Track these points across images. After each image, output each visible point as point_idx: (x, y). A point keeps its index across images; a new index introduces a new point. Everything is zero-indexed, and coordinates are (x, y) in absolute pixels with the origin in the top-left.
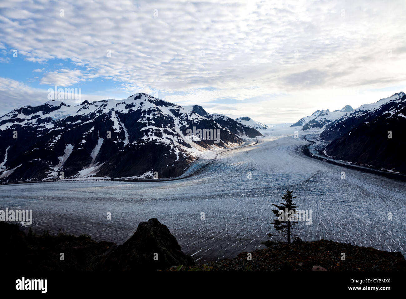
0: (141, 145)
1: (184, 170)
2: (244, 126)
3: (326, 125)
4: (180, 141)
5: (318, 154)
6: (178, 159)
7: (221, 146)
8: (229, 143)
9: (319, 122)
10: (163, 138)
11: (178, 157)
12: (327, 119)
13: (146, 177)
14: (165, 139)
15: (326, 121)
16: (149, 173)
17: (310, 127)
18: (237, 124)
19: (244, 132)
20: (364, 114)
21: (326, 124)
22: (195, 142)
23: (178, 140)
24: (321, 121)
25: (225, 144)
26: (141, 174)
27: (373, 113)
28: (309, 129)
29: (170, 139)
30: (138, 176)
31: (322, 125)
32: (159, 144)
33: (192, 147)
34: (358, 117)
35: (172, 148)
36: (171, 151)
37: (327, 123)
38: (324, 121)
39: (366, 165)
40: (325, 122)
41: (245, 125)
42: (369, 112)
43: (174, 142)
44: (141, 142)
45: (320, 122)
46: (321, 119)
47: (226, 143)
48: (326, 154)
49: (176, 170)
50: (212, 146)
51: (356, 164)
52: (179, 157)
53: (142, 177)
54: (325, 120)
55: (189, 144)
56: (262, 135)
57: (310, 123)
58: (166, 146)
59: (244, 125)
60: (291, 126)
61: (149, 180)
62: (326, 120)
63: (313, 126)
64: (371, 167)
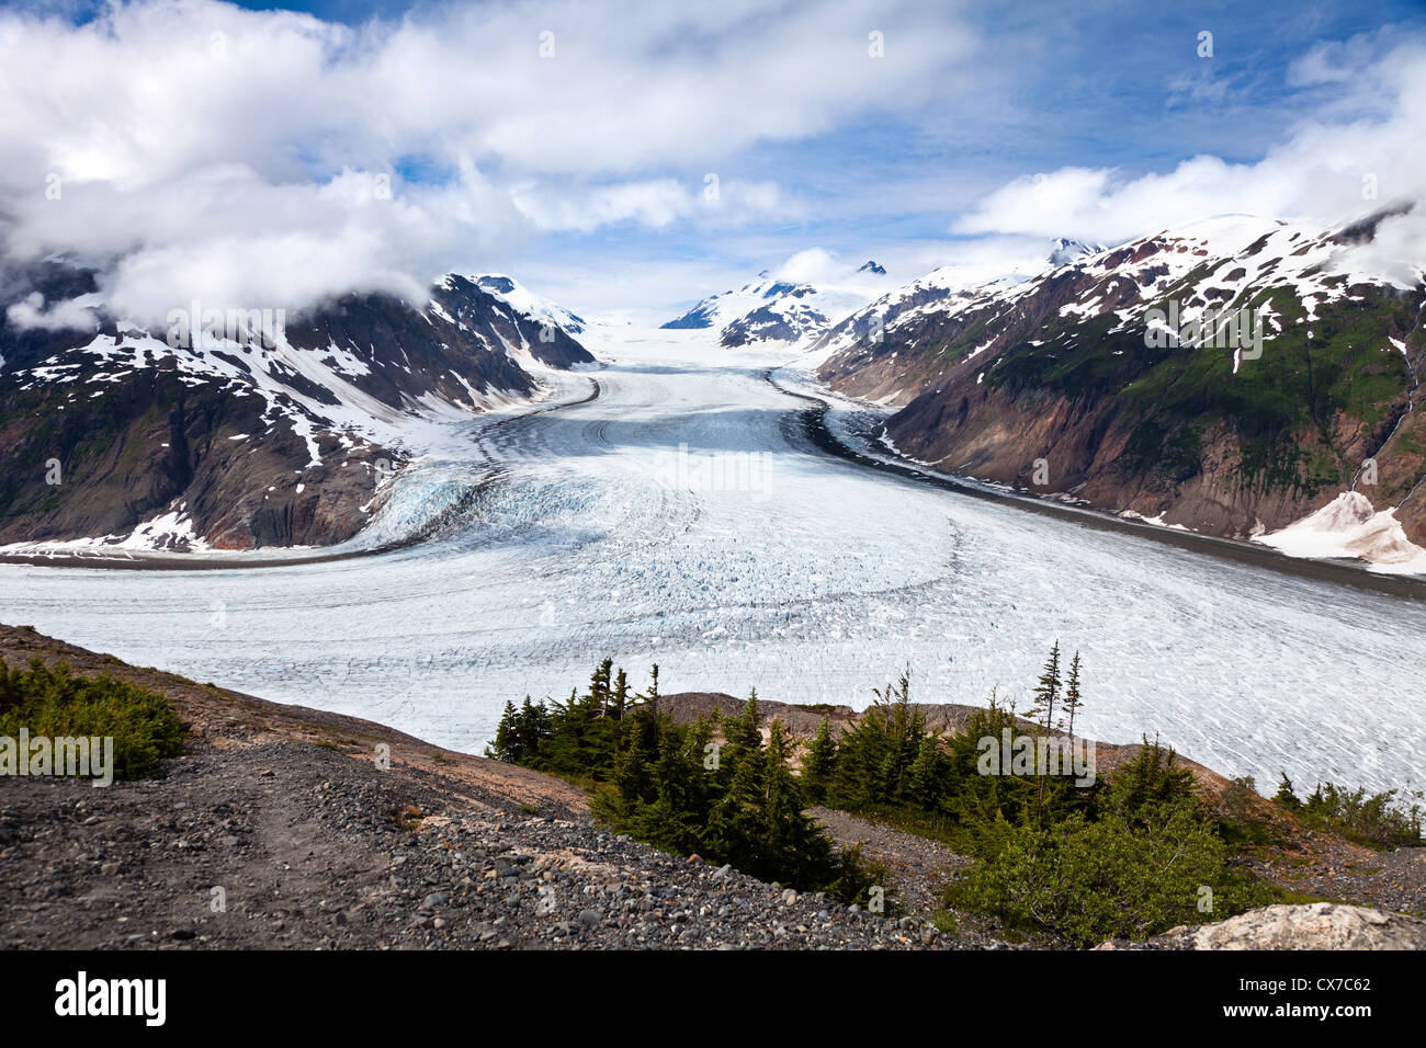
0: (98, 385)
1: (363, 509)
2: (523, 316)
3: (810, 331)
4: (280, 371)
5: (871, 452)
6: (316, 459)
7: (458, 402)
8: (491, 389)
9: (786, 318)
10: (197, 351)
11: (313, 448)
12: (812, 309)
13: (160, 542)
14: (211, 360)
15: (808, 317)
16: (166, 524)
17: (752, 336)
18: (494, 308)
19: (526, 345)
20: (981, 307)
21: (809, 328)
22: (347, 378)
23: (271, 364)
24: (794, 316)
25: (472, 392)
26: (126, 527)
27: (1010, 305)
28: (749, 343)
29: (233, 360)
30: (111, 537)
31: (796, 332)
33: (340, 403)
34: (960, 313)
35: (271, 405)
36: (269, 418)
37: (812, 323)
38: (803, 316)
39: (1065, 497)
40: (805, 321)
41: (528, 314)
42: (995, 299)
43: (252, 374)
45: (790, 321)
46: (792, 307)
47: (478, 389)
48: (897, 451)
49: (319, 511)
50: (420, 398)
51: (1027, 494)
52: (322, 452)
53: (137, 542)
54: (806, 313)
55: (326, 386)
56: (594, 359)
57: (750, 323)
58: (239, 393)
60: (663, 327)
62: (811, 314)
63: (764, 334)
64: (1084, 506)
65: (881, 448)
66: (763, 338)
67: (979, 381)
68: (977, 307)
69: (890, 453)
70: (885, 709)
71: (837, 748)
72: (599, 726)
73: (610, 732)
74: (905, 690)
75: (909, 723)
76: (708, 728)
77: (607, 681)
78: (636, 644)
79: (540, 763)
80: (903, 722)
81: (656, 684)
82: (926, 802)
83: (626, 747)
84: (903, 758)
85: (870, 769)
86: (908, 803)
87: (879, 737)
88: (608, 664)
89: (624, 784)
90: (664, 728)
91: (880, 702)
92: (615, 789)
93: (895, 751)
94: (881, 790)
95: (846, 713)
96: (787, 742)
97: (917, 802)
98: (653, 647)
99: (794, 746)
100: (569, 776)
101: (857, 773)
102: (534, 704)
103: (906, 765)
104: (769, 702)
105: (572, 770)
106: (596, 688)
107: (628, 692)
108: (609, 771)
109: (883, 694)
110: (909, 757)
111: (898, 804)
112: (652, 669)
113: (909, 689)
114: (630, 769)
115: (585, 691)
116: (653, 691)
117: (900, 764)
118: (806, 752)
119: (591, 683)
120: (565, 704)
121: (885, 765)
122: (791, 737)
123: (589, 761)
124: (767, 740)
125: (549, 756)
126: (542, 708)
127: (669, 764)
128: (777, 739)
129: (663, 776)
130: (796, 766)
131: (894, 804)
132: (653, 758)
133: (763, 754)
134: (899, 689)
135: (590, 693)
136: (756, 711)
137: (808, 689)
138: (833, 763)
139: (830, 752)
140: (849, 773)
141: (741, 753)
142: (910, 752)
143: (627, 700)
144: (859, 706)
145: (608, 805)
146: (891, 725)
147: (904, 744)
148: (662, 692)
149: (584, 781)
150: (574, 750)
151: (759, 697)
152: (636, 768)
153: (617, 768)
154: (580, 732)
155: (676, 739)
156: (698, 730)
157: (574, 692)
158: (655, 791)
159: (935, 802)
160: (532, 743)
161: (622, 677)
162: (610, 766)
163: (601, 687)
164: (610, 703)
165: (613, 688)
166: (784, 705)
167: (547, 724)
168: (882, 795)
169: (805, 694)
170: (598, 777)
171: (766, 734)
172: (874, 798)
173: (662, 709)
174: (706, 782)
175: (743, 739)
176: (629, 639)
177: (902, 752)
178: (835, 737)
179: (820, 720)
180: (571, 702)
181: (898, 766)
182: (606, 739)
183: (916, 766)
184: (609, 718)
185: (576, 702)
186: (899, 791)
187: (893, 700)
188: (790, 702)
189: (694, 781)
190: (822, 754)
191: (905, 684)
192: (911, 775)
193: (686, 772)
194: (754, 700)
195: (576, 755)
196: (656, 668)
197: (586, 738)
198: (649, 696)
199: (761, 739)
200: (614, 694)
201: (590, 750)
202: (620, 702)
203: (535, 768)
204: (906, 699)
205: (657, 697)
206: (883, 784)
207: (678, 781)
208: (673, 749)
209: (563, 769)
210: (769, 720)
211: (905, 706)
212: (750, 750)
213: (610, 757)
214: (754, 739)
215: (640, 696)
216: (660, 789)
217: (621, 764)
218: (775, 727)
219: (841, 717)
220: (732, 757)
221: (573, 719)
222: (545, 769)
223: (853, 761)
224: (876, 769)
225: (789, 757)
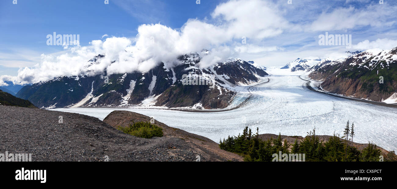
1: (229, 102)
4: (216, 79)
6: (221, 94)
7: (245, 83)
8: (250, 81)
9: (303, 66)
11: (221, 92)
13: (197, 107)
16: (199, 105)
18: (251, 66)
19: (256, 72)
22: (226, 79)
24: (304, 66)
25: (247, 81)
26: (192, 105)
27: (341, 63)
28: (296, 71)
30: (190, 107)
31: (304, 69)
33: (225, 84)
34: (333, 65)
37: (307, 67)
39: (352, 96)
40: (306, 67)
46: (304, 64)
47: (248, 80)
48: (323, 89)
49: (221, 102)
50: (238, 83)
53: (194, 108)
55: (223, 81)
56: (268, 75)
57: (296, 67)
59: (255, 67)
60: (281, 69)
61: (199, 111)
62: (307, 65)
63: (299, 69)
64: (355, 98)
65: (320, 89)
66: (299, 70)
67: (337, 76)
68: (336, 64)
69: (322, 90)
70: (310, 136)
71: (299, 146)
72: (245, 142)
73: (248, 143)
74: (314, 132)
75: (315, 140)
76: (270, 142)
77: (247, 132)
78: (253, 124)
79: (232, 150)
80: (314, 139)
81: (258, 132)
82: (320, 158)
83: (251, 146)
84: (314, 148)
85: (307, 150)
86: (316, 158)
87: (309, 143)
88: (247, 128)
89: (251, 155)
90: (260, 142)
91: (309, 135)
92: (249, 156)
93: (312, 146)
94: (309, 155)
95: (301, 138)
96: (288, 145)
97: (318, 158)
98: (257, 124)
99: (290, 145)
100: (239, 153)
101: (304, 151)
102: (230, 137)
103: (315, 149)
104: (283, 136)
105: (239, 152)
106: (244, 133)
107: (252, 134)
108: (248, 152)
109: (309, 133)
110: (316, 147)
111: (313, 158)
112: (257, 129)
113: (315, 132)
114: (252, 151)
115: (242, 134)
116: (257, 133)
117: (313, 149)
118: (292, 147)
119: (243, 132)
120: (237, 137)
121: (310, 150)
122: (289, 143)
123: (243, 150)
124: (283, 144)
125: (234, 149)
126: (232, 138)
127: (262, 150)
128: (286, 144)
129: (260, 153)
130: (290, 150)
131: (312, 158)
132: (258, 149)
133: (282, 147)
134: (313, 132)
135: (243, 134)
136: (281, 137)
137: (292, 133)
138: (299, 149)
139: (298, 147)
140: (302, 151)
141: (278, 147)
142: (316, 146)
143: (251, 136)
144: (304, 136)
145: (248, 160)
146: (311, 140)
147: (314, 144)
148: (259, 134)
149: (242, 154)
150: (240, 147)
151: (281, 135)
152: (254, 151)
153: (249, 151)
154: (241, 143)
155: (263, 144)
156: (268, 142)
157: (239, 134)
158: (258, 157)
159: (322, 158)
160: (230, 146)
161: (250, 130)
162: (248, 151)
163: (246, 133)
164: (248, 136)
165: (248, 133)
166: (287, 136)
167: (233, 142)
168: (309, 156)
169: (291, 134)
170: (245, 153)
171: (283, 143)
172: (308, 157)
173: (259, 138)
174: (270, 154)
175: (278, 144)
176: (251, 122)
177: (314, 146)
178: (299, 143)
179: (295, 139)
180: (239, 136)
181: (313, 150)
182: (247, 145)
183: (317, 149)
184: (247, 140)
185: (240, 136)
186: (313, 155)
187: (312, 134)
188: (288, 136)
189: (267, 154)
190: (296, 147)
191: (314, 131)
192: (316, 152)
193: (265, 152)
194: (280, 135)
195: (240, 148)
196: (258, 128)
197: (242, 145)
198: (256, 135)
199: (282, 144)
200: (248, 134)
201: (243, 147)
202: (250, 136)
203: (231, 151)
204: (314, 134)
205: (258, 135)
206: (310, 154)
207: (263, 154)
208: (262, 147)
209: (237, 152)
210: (284, 140)
211: (314, 136)
212: (279, 146)
213: (248, 149)
214: (280, 144)
215: (254, 135)
216: (259, 156)
217: (250, 150)
218: (285, 141)
219: (300, 139)
220: (276, 148)
221: (239, 140)
222: (233, 152)
223: (303, 149)
224: (308, 150)
225: (289, 148)
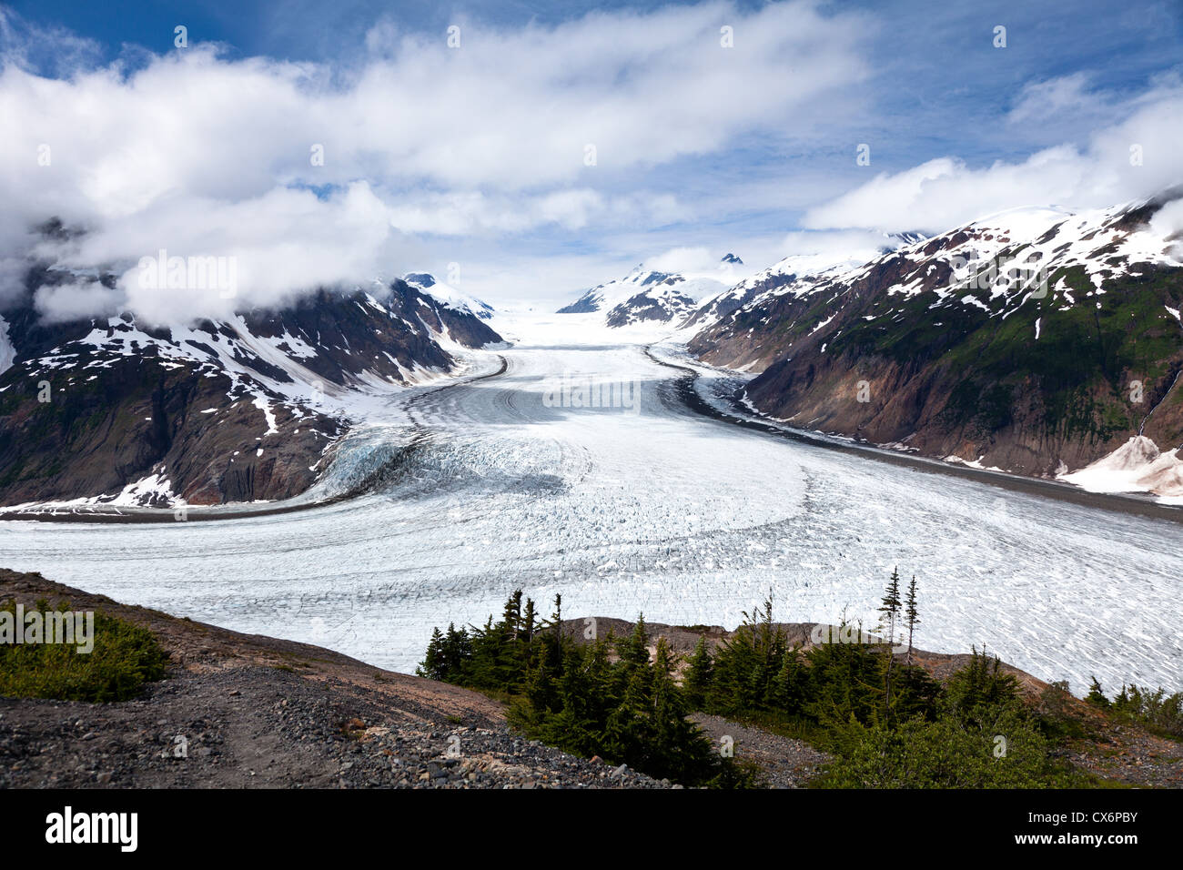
0: (93, 371)
1: (312, 468)
2: (443, 306)
3: (681, 313)
4: (243, 356)
5: (734, 411)
6: (273, 429)
7: (390, 377)
8: (417, 366)
9: (661, 302)
10: (174, 340)
11: (271, 419)
12: (682, 294)
13: (144, 499)
14: (186, 348)
15: (679, 301)
16: (149, 484)
17: (633, 318)
18: (419, 299)
19: (445, 329)
20: (822, 289)
21: (680, 309)
22: (298, 360)
23: (235, 350)
24: (667, 300)
25: (402, 370)
26: (116, 488)
27: (847, 287)
28: (630, 323)
29: (204, 347)
30: (104, 496)
31: (669, 313)
32: (176, 366)
33: (292, 381)
34: (805, 295)
35: (235, 384)
36: (234, 394)
37: (682, 306)
38: (674, 300)
39: (898, 446)
40: (676, 304)
41: (446, 304)
42: (834, 282)
43: (220, 359)
44: (93, 358)
45: (664, 305)
46: (666, 293)
47: (406, 366)
48: (756, 411)
49: (275, 470)
50: (358, 375)
51: (866, 444)
52: (278, 422)
53: (126, 500)
54: (677, 298)
55: (281, 367)
56: (502, 340)
57: (631, 306)
58: (209, 375)
59: (441, 302)
60: (559, 312)
61: (155, 513)
62: (680, 298)
63: (643, 316)
64: (914, 453)
65: (741, 408)
66: (642, 319)
67: (823, 350)
68: (819, 289)
69: (750, 413)
70: (752, 628)
71: (713, 662)
72: (512, 648)
73: (522, 652)
74: (769, 612)
75: (773, 639)
76: (604, 648)
77: (518, 608)
78: (542, 578)
79: (462, 679)
80: (768, 639)
81: (559, 610)
82: (790, 707)
83: (535, 665)
84: (769, 670)
85: (741, 679)
86: (775, 708)
87: (748, 652)
88: (518, 595)
89: (534, 697)
90: (567, 648)
91: (748, 623)
92: (527, 700)
93: (762, 664)
94: (751, 697)
95: (719, 632)
96: (671, 658)
97: (782, 707)
98: (556, 580)
99: (677, 661)
100: (487, 691)
101: (731, 683)
102: (457, 630)
103: (772, 675)
104: (654, 624)
105: (490, 686)
106: (508, 615)
107: (537, 618)
108: (521, 686)
109: (751, 615)
110: (774, 669)
111: (766, 709)
112: (556, 599)
113: (773, 611)
114: (539, 683)
115: (499, 618)
116: (556, 616)
117: (766, 676)
118: (687, 666)
119: (504, 611)
120: (483, 629)
121: (754, 676)
122: (674, 653)
123: (503, 677)
124: (654, 656)
125: (471, 674)
126: (463, 633)
127: (573, 678)
128: (663, 655)
129: (567, 689)
130: (679, 678)
131: (763, 709)
132: (558, 674)
133: (651, 668)
134: (764, 611)
135: (503, 619)
136: (644, 631)
137: (687, 613)
138: (710, 675)
139: (707, 666)
140: (724, 684)
141: (632, 668)
142: (775, 664)
143: (535, 625)
144: (731, 626)
145: (520, 714)
146: (758, 642)
147: (769, 657)
148: (564, 617)
149: (501, 694)
150: (492, 668)
151: (646, 620)
152: (544, 682)
153: (528, 683)
154: (496, 653)
155: (577, 657)
156: (596, 650)
157: (491, 618)
158: (560, 701)
159: (798, 707)
160: (456, 663)
161: (530, 605)
162: (522, 681)
163: (513, 614)
164: (520, 628)
165: (523, 615)
166: (667, 626)
167: (468, 647)
168: (752, 702)
169: (684, 616)
170: (512, 691)
171: (653, 651)
172: (746, 704)
173: (565, 632)
174: (604, 694)
175: (633, 656)
176: (535, 573)
177: (768, 665)
178: (711, 652)
179: (697, 639)
180: (488, 627)
181: (764, 677)
182: (518, 659)
183: (781, 676)
184: (520, 640)
185: (492, 627)
186: (767, 698)
187: (760, 620)
188: (672, 624)
189: (593, 693)
190: (701, 668)
191: (769, 607)
192: (776, 684)
193: (587, 685)
194: (642, 623)
195: (493, 673)
196: (559, 597)
197: (501, 658)
198: (553, 620)
199: (648, 655)
200: (524, 620)
201: (505, 668)
202: (529, 626)
203: (459, 684)
204: (770, 619)
205: (560, 622)
206: (753, 692)
207: (580, 693)
208: (574, 666)
209: (482, 685)
210: (655, 639)
211: (769, 626)
212: (639, 665)
213: (523, 675)
214: (643, 656)
215: (546, 621)
216: (565, 700)
217: (531, 680)
218: (660, 646)
219: (715, 636)
220: (625, 672)
221: (490, 642)
222: (467, 685)
223: (727, 673)
224: (747, 680)
225: (673, 671)
